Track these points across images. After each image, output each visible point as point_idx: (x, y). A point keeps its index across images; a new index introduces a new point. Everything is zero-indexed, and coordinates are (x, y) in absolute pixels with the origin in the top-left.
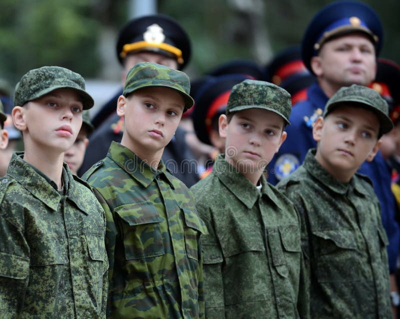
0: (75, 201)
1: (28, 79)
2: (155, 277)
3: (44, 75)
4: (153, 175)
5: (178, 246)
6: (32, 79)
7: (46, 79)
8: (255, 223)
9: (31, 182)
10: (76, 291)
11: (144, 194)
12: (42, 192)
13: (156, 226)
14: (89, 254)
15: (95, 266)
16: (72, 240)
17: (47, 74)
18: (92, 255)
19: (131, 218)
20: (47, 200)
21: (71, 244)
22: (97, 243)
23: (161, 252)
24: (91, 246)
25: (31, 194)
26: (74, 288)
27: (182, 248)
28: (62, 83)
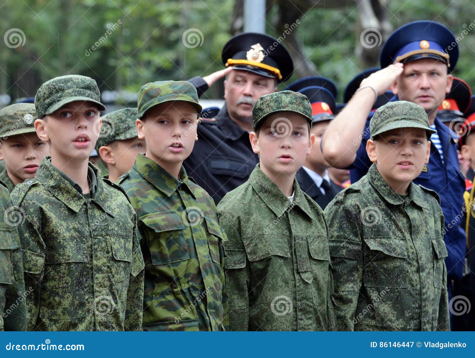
0: (100, 204)
1: (42, 93)
2: (181, 281)
3: (55, 88)
4: (175, 185)
5: (202, 251)
6: (45, 94)
7: (57, 92)
8: (283, 231)
9: (54, 185)
10: (96, 288)
11: (167, 204)
12: (65, 195)
13: (180, 232)
14: (112, 254)
15: (119, 266)
16: (96, 240)
17: (57, 87)
18: (116, 255)
19: (156, 225)
20: (71, 202)
21: (95, 244)
22: (123, 245)
23: (186, 257)
24: (116, 246)
25: (54, 196)
26: (95, 285)
27: (206, 253)
28: (72, 94)
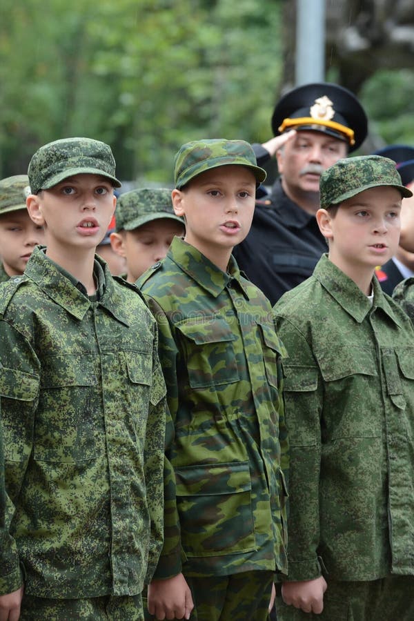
0: (110, 310)
1: (38, 161)
2: (227, 409)
3: (55, 154)
4: (224, 282)
5: (256, 370)
7: (58, 160)
9: (50, 283)
10: (108, 421)
11: (212, 306)
12: (65, 297)
13: (228, 345)
14: (128, 376)
15: (137, 391)
16: (106, 356)
17: (58, 153)
18: (132, 377)
19: (197, 334)
20: (72, 306)
21: (104, 363)
22: (140, 363)
23: (235, 379)
24: (132, 365)
25: (50, 298)
26: (106, 417)
27: (261, 374)
28: (77, 164)
